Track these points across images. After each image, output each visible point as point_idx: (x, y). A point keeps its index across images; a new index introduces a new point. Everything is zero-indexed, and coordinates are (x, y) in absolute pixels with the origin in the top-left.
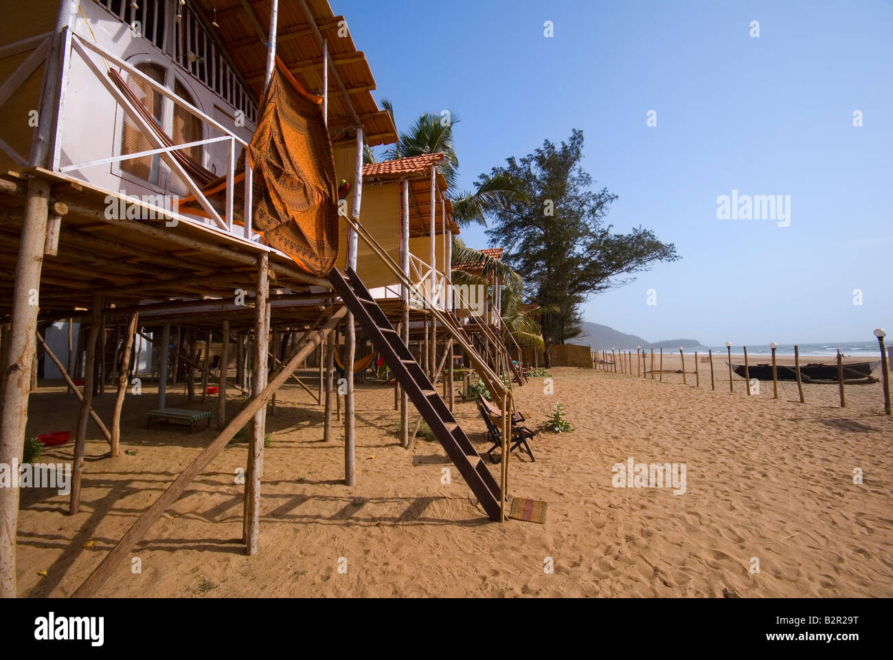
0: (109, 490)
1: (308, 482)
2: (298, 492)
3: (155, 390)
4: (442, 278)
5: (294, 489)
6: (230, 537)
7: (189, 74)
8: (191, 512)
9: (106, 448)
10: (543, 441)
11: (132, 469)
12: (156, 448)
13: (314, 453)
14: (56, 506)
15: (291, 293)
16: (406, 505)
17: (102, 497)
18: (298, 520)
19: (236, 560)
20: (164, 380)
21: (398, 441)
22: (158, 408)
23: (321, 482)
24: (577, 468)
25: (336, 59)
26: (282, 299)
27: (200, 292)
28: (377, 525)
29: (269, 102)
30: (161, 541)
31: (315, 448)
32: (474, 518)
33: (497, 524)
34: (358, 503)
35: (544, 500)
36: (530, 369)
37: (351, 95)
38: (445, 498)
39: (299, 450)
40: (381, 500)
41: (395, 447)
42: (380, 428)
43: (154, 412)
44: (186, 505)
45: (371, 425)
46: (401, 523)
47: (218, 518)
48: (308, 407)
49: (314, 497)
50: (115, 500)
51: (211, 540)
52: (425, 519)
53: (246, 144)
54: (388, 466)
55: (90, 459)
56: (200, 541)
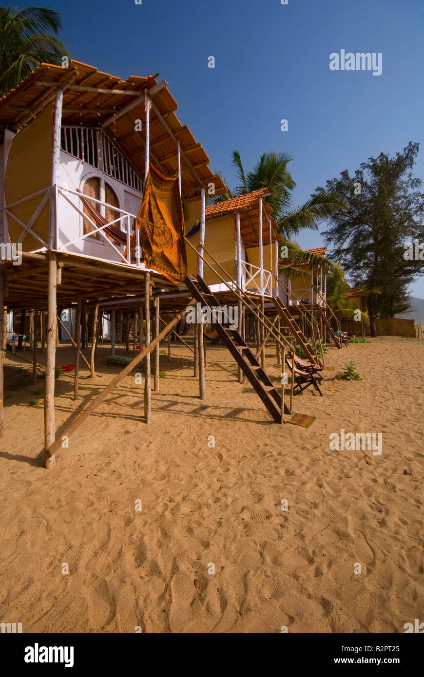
0: (90, 391)
1: (180, 396)
2: (174, 400)
3: (110, 346)
4: (270, 275)
5: (173, 398)
6: (140, 415)
7: (111, 177)
8: (124, 404)
9: (89, 373)
10: (336, 385)
11: (100, 384)
12: (111, 375)
13: (188, 383)
14: (69, 396)
15: (169, 291)
16: (230, 411)
17: (87, 394)
18: (171, 412)
19: (141, 424)
20: (114, 342)
21: (237, 379)
22: (111, 355)
23: (188, 396)
24: (351, 401)
25: (186, 150)
26: (164, 294)
27: (124, 293)
28: (211, 418)
29: (147, 190)
30: (111, 414)
31: (188, 380)
32: (266, 421)
33: (278, 425)
34: (204, 408)
35: (315, 416)
36: (353, 337)
37: (196, 170)
38: (253, 409)
39: (180, 380)
40: (217, 407)
41: (234, 382)
42: (229, 371)
43: (109, 357)
44: (122, 400)
45: (225, 370)
46: (224, 419)
47: (135, 408)
48: (190, 358)
49: (182, 403)
50: (92, 396)
51: (131, 415)
52: (238, 418)
53: (135, 217)
54: (226, 392)
55: (82, 378)
56: (126, 415)
